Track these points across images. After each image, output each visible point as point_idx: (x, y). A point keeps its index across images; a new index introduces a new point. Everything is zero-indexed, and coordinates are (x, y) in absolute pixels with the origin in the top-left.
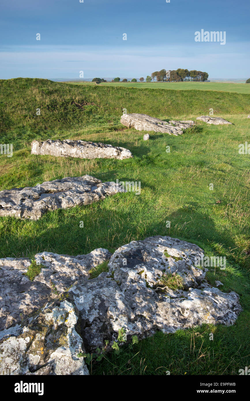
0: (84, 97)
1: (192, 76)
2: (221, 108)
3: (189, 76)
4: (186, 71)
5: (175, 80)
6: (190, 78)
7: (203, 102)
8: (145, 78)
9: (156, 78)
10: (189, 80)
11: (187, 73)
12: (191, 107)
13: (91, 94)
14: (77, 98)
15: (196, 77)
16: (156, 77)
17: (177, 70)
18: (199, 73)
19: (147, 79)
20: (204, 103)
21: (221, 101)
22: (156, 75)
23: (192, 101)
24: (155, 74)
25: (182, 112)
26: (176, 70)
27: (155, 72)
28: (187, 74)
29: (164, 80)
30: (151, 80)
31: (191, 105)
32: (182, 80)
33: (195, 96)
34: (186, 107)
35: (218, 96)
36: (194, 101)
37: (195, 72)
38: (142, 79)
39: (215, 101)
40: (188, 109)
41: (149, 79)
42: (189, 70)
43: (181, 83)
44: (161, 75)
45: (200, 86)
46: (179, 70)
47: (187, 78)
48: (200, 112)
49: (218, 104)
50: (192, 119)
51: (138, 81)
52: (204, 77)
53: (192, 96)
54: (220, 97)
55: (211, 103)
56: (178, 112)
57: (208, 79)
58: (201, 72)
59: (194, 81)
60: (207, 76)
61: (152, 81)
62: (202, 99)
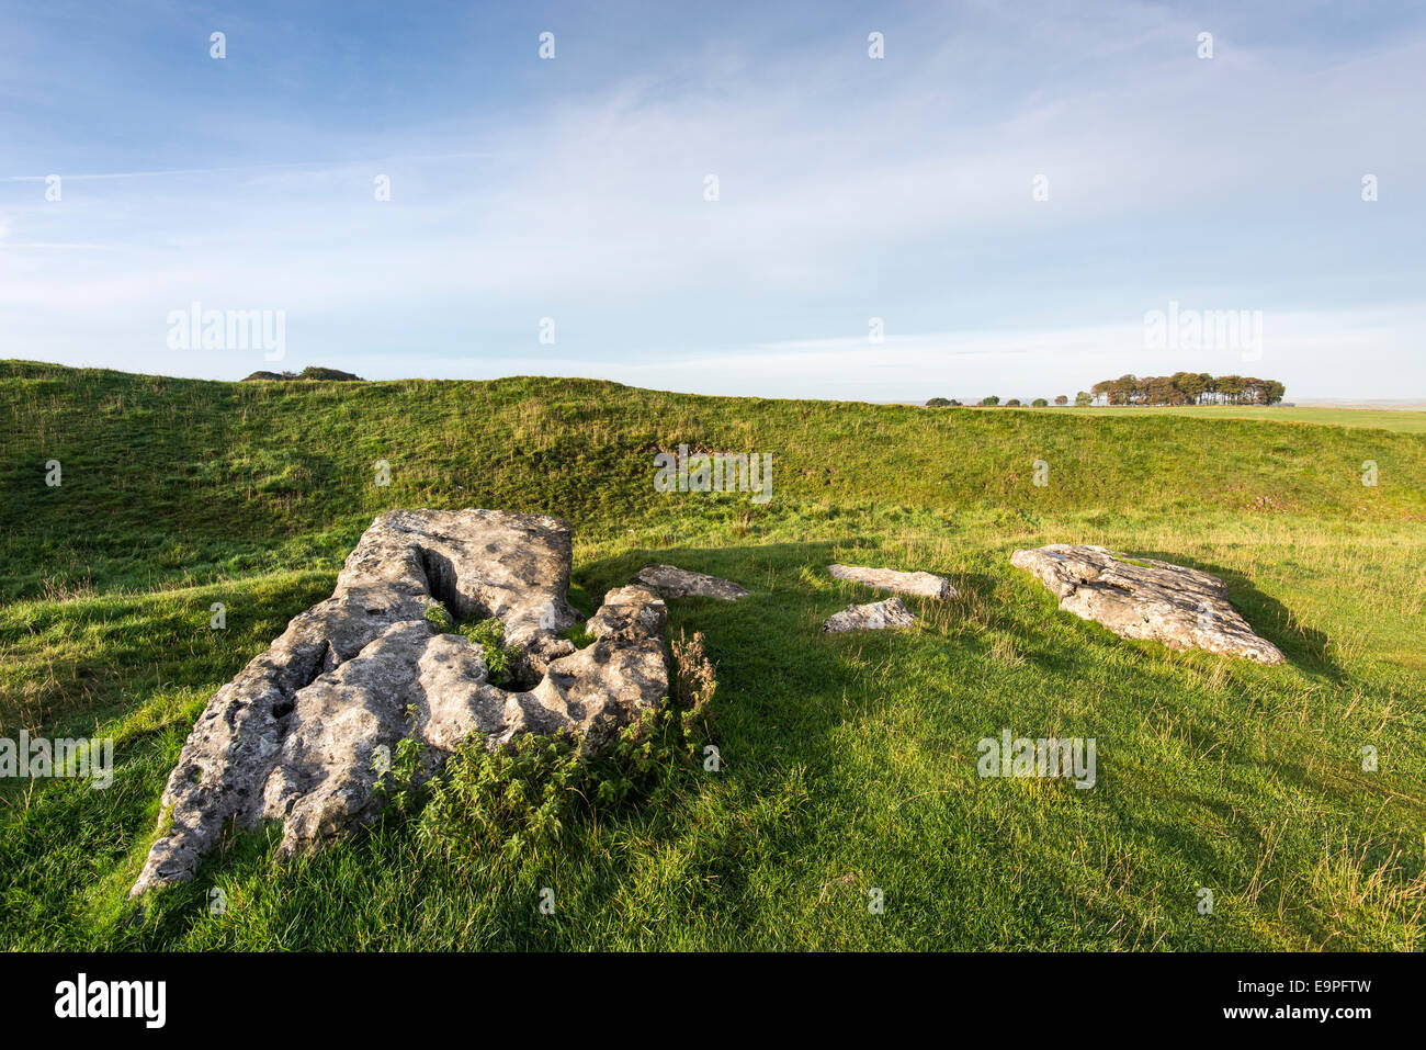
1: (1227, 390)
2: (1296, 491)
3: (1215, 391)
4: (1203, 378)
5: (1167, 401)
6: (1219, 396)
7: (1201, 463)
8: (1072, 398)
9: (1104, 398)
10: (1216, 403)
11: (1207, 383)
12: (1140, 479)
15: (1239, 393)
16: (1106, 393)
17: (1175, 377)
18: (1251, 383)
19: (1077, 400)
20: (1208, 467)
21: (1295, 461)
22: (1105, 389)
23: (1146, 457)
24: (1103, 387)
25: (1090, 495)
26: (1169, 373)
27: (1103, 383)
28: (1207, 386)
29: (1129, 403)
30: (1091, 401)
31: (1138, 470)
32: (1192, 402)
34: (1113, 477)
35: (1282, 441)
37: (1234, 381)
38: (1062, 400)
39: (1267, 460)
40: (1122, 486)
41: (1083, 400)
42: (1215, 376)
44: (1123, 389)
45: (1260, 413)
46: (1180, 375)
47: (1205, 395)
48: (1180, 499)
49: (1282, 473)
51: (1051, 403)
52: (1271, 393)
53: (1149, 438)
54: (1293, 446)
55: (1240, 465)
57: (1285, 398)
58: (1257, 381)
59: (1233, 403)
60: (1281, 391)
61: (1094, 403)
62: (1198, 450)
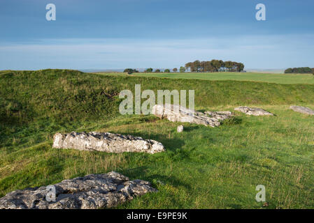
0: (114, 88)
1: (227, 66)
2: (260, 99)
3: (224, 67)
4: (221, 62)
5: (209, 70)
6: (225, 69)
7: (240, 93)
8: (178, 68)
9: (189, 68)
10: (224, 71)
11: (221, 64)
12: (228, 97)
13: (122, 84)
14: (107, 89)
15: (231, 67)
18: (235, 64)
19: (180, 70)
20: (242, 94)
21: (259, 91)
23: (228, 91)
24: (189, 65)
25: (218, 102)
26: (210, 60)
27: (189, 63)
29: (198, 71)
30: (185, 70)
32: (217, 71)
33: (231, 86)
34: (223, 97)
35: (256, 86)
36: (230, 91)
37: (230, 63)
38: (175, 70)
39: (253, 91)
40: (225, 99)
41: (182, 70)
42: (224, 61)
43: (215, 73)
44: (196, 66)
45: (236, 76)
46: (213, 61)
47: (222, 68)
48: (237, 102)
49: (257, 95)
50: (230, 110)
51: (172, 71)
52: (240, 67)
53: (228, 87)
54: (258, 88)
55: (249, 93)
56: (214, 102)
59: (229, 71)
60: (243, 67)
62: (239, 89)
